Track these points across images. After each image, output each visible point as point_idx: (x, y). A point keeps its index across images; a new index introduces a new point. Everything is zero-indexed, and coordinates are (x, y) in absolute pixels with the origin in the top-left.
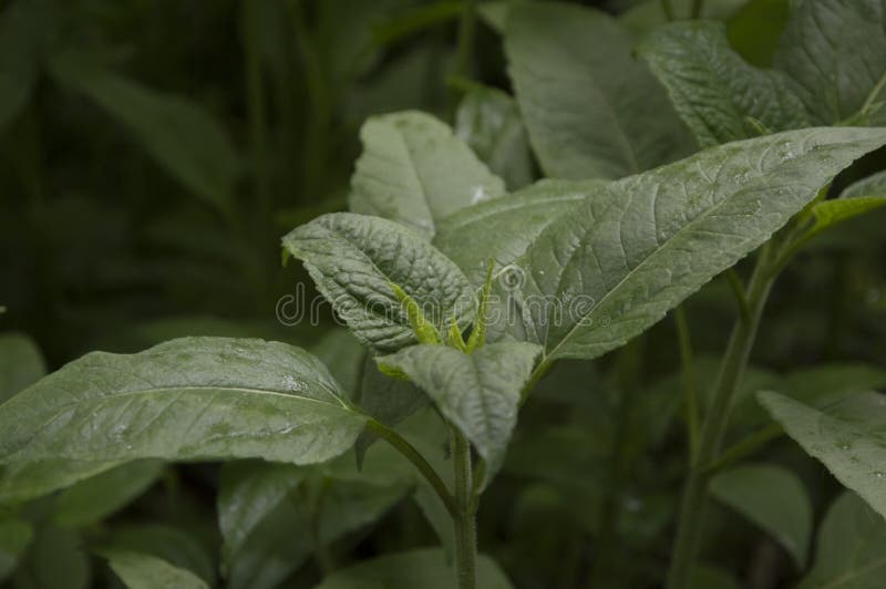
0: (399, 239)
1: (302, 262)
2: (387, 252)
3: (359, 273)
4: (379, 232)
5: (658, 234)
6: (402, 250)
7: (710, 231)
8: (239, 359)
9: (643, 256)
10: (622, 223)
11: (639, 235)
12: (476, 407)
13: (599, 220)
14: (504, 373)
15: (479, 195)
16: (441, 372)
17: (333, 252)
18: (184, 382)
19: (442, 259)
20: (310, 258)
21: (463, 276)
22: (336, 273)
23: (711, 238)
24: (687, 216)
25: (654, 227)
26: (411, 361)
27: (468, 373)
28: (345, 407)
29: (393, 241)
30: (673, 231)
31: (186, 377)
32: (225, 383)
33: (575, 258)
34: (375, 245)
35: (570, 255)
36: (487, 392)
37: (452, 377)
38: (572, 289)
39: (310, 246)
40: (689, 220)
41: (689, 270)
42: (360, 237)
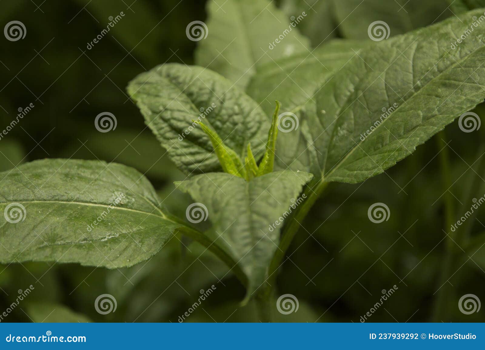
0: (213, 85)
1: (136, 102)
2: (203, 94)
3: (179, 111)
4: (198, 80)
5: (414, 83)
6: (215, 94)
7: (455, 80)
8: (81, 178)
9: (402, 99)
10: (387, 73)
11: (399, 83)
12: (244, 231)
13: (369, 71)
14: (271, 201)
15: (289, 50)
16: (219, 198)
17: (161, 94)
18: (32, 197)
19: (247, 100)
20: (142, 99)
21: (263, 114)
22: (160, 111)
23: (455, 86)
24: (438, 68)
25: (411, 77)
26: (198, 187)
27: (242, 200)
28: (164, 217)
29: (208, 86)
30: (427, 80)
31: (33, 192)
32: (64, 198)
33: (349, 101)
34: (194, 89)
35: (345, 99)
36: (255, 217)
37: (227, 204)
38: (345, 125)
39: (144, 89)
40: (440, 71)
41: (436, 112)
42: (184, 82)
